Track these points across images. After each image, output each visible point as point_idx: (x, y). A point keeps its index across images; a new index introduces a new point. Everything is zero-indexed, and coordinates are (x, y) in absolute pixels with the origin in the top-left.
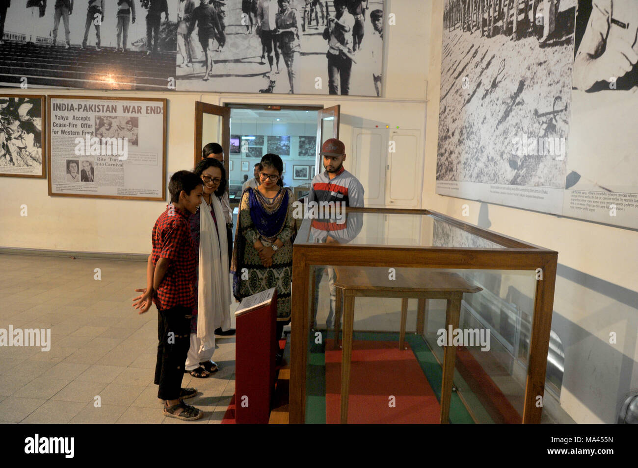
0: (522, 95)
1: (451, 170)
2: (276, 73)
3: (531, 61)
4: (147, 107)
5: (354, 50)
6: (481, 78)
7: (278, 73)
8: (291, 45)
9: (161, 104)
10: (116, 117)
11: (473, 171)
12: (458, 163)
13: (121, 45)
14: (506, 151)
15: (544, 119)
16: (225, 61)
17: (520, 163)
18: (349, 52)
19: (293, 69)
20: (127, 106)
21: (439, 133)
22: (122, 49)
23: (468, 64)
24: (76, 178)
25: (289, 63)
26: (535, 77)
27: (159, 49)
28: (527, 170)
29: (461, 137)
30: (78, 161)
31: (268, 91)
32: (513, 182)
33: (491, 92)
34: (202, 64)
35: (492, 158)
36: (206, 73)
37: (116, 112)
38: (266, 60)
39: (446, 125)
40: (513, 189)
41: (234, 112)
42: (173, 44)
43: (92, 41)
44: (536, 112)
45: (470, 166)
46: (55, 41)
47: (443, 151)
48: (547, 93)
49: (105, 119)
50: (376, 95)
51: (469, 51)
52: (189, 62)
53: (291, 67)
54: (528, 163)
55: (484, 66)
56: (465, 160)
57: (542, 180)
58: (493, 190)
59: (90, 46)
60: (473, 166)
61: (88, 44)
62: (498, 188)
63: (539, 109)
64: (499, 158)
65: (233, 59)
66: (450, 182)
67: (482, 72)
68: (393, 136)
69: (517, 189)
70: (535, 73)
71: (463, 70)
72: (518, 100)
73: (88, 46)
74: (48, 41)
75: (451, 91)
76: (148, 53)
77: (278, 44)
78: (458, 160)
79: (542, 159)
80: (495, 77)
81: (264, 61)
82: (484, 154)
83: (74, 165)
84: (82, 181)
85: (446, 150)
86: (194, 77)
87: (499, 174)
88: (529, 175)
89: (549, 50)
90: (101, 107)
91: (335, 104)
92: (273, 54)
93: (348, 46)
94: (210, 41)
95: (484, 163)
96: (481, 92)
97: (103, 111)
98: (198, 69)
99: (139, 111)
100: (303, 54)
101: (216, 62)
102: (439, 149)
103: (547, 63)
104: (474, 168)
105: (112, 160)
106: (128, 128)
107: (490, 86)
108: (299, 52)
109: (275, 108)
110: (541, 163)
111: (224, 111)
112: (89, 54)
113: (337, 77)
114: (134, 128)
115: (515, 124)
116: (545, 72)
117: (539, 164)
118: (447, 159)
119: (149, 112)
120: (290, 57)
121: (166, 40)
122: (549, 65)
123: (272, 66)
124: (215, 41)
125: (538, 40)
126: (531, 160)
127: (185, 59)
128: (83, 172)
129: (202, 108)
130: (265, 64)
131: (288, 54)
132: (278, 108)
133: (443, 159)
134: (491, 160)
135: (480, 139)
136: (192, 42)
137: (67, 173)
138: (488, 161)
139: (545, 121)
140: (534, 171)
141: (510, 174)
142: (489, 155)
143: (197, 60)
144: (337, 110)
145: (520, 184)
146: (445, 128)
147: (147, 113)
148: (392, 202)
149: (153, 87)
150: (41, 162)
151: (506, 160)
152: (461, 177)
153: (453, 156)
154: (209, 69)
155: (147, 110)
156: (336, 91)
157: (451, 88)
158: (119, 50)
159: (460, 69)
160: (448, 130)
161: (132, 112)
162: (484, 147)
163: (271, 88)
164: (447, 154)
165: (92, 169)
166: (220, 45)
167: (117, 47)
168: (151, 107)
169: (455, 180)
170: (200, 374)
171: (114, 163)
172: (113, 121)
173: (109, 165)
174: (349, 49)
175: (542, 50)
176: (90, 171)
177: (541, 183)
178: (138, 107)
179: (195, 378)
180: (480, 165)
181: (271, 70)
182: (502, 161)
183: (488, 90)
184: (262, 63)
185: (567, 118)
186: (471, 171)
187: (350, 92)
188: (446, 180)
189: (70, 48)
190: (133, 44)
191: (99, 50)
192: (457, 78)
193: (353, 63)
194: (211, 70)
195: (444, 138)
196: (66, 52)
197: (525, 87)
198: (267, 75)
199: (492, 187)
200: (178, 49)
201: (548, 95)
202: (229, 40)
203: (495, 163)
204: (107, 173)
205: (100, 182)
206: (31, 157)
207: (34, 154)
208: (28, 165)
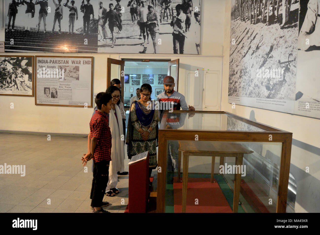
0: (272, 53)
1: (236, 91)
2: (147, 43)
3: (277, 35)
4: (84, 61)
5: (186, 31)
6: (251, 45)
7: (148, 43)
8: (154, 29)
9: (90, 60)
10: (68, 66)
11: (247, 91)
12: (239, 88)
13: (71, 31)
14: (264, 82)
15: (283, 65)
16: (122, 38)
17: (271, 87)
18: (183, 32)
19: (155, 41)
20: (73, 61)
21: (229, 73)
22: (71, 32)
23: (244, 37)
24: (49, 96)
25: (154, 38)
26: (278, 44)
27: (89, 32)
28: (275, 91)
29: (241, 74)
30: (50, 88)
31: (143, 52)
32: (268, 97)
33: (256, 51)
34: (110, 40)
35: (257, 85)
36: (112, 44)
37: (68, 64)
38: (142, 37)
39: (233, 69)
40: (268, 101)
41: (126, 63)
42: (96, 30)
43: (57, 29)
44: (279, 61)
45: (246, 89)
46: (39, 29)
47: (231, 81)
48: (285, 52)
49: (63, 67)
50: (198, 54)
51: (244, 31)
52: (104, 39)
53: (155, 40)
55: (252, 39)
56: (243, 86)
57: (283, 96)
58: (257, 101)
59: (56, 32)
60: (247, 89)
61: (55, 30)
63: (281, 60)
64: (260, 85)
65: (126, 36)
66: (236, 97)
67: (251, 42)
68: (206, 74)
69: (270, 101)
70: (278, 42)
71: (241, 40)
72: (270, 55)
73: (55, 32)
74: (36, 30)
75: (235, 51)
76: (84, 35)
77: (148, 29)
78: (239, 86)
79: (283, 85)
80: (258, 44)
81: (141, 37)
82: (253, 83)
83: (48, 90)
84: (51, 98)
85: (233, 81)
86: (107, 46)
87: (261, 93)
88: (277, 93)
89: (286, 30)
90: (61, 61)
91: (177, 58)
92: (145, 34)
93: (183, 29)
94: (115, 28)
95: (253, 87)
96: (251, 51)
97: (62, 63)
98: (109, 42)
99: (80, 63)
100: (160, 34)
101: (118, 38)
102: (230, 81)
103: (285, 37)
105: (66, 87)
106: (74, 71)
107: (255, 49)
108: (158, 33)
109: (146, 61)
110: (283, 88)
111: (121, 63)
112: (55, 35)
113: (178, 45)
114: (77, 71)
115: (269, 68)
116: (284, 41)
117: (281, 88)
118: (234, 85)
119: (84, 63)
120: (154, 35)
121: (93, 28)
122: (286, 38)
123: (145, 40)
124: (117, 28)
125: (280, 25)
126: (277, 86)
127: (102, 37)
128: (52, 93)
129: (111, 61)
130: (141, 39)
131: (153, 34)
132: (148, 61)
133: (232, 85)
134: (256, 86)
135: (250, 75)
136: (106, 29)
137: (44, 94)
138: (255, 86)
139: (284, 66)
140: (279, 92)
141: (266, 93)
142: (255, 83)
143: (108, 38)
144: (178, 61)
145: (272, 98)
146: (232, 70)
147: (83, 64)
148: (206, 107)
149: (86, 51)
150: (32, 88)
151: (264, 86)
152: (241, 94)
153: (237, 84)
154: (114, 42)
155: (84, 62)
156: (177, 52)
157: (235, 50)
158: (70, 33)
159: (240, 40)
160: (234, 71)
161: (76, 64)
162: (253, 80)
163: (145, 51)
164: (234, 83)
165: (56, 92)
166: (119, 30)
167: (69, 32)
168: (86, 61)
169: (238, 96)
170: (111, 194)
171: (67, 89)
172: (67, 68)
173: (65, 90)
174: (183, 31)
175: (282, 30)
176: (55, 93)
177: (283, 97)
178: (79, 61)
179: (108, 197)
180: (251, 88)
181: (145, 42)
182: (262, 86)
183: (254, 51)
184: (140, 39)
185: (295, 64)
186: (246, 92)
187: (184, 52)
188: (233, 96)
189: (46, 33)
190: (77, 30)
191: (60, 33)
192: (238, 45)
193: (185, 38)
194: (115, 42)
195: (232, 75)
196: (44, 35)
197: (273, 49)
198: (143, 44)
199: (257, 100)
200: (99, 32)
201: (286, 53)
202: (124, 27)
203: (259, 87)
204: (64, 94)
205: (60, 98)
206: (27, 86)
207: (28, 85)
208: (25, 90)
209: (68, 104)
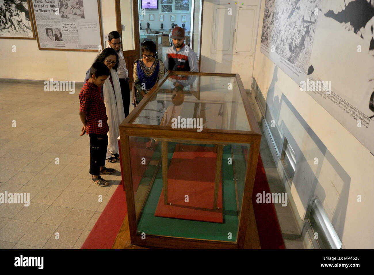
0: (299, 3)
1: (267, 39)
10: (70, 0)
11: (275, 44)
12: (270, 36)
14: (289, 39)
15: (306, 24)
17: (293, 49)
21: (264, 12)
24: (52, 39)
28: (295, 55)
29: (273, 19)
30: (52, 28)
32: (289, 60)
39: (268, 8)
44: (303, 18)
48: (309, 7)
49: (64, 2)
54: (296, 51)
56: (273, 35)
57: (300, 64)
62: (283, 60)
63: (305, 16)
64: (285, 41)
66: (265, 46)
68: (239, 10)
69: (290, 65)
72: (297, 5)
78: (270, 34)
79: (301, 51)
82: (280, 35)
83: (50, 31)
84: (56, 41)
85: (266, 25)
87: (285, 51)
88: (296, 58)
95: (280, 41)
102: (264, 23)
104: (276, 42)
105: (71, 28)
106: (78, 7)
110: (301, 53)
114: (81, 7)
115: (294, 22)
118: (266, 31)
126: (297, 49)
128: (56, 35)
133: (265, 30)
134: (282, 40)
135: (280, 24)
137: (47, 36)
139: (306, 26)
140: (298, 57)
141: (288, 54)
142: (282, 37)
145: (292, 63)
146: (267, 10)
148: (237, 53)
150: (32, 29)
151: (288, 44)
152: (270, 45)
153: (269, 30)
162: (281, 31)
164: (266, 28)
165: (60, 33)
169: (268, 46)
170: (112, 160)
171: (72, 29)
172: (69, 3)
173: (70, 31)
176: (60, 35)
177: (299, 66)
179: (109, 162)
180: (278, 42)
182: (286, 44)
185: (314, 29)
188: (265, 44)
195: (266, 16)
199: (281, 58)
201: (310, 9)
203: (284, 43)
204: (69, 35)
205: (66, 41)
206: (26, 27)
207: (27, 25)
208: (25, 32)
209: (75, 48)
